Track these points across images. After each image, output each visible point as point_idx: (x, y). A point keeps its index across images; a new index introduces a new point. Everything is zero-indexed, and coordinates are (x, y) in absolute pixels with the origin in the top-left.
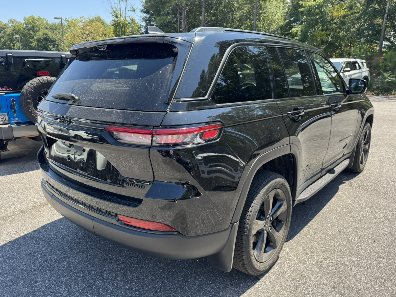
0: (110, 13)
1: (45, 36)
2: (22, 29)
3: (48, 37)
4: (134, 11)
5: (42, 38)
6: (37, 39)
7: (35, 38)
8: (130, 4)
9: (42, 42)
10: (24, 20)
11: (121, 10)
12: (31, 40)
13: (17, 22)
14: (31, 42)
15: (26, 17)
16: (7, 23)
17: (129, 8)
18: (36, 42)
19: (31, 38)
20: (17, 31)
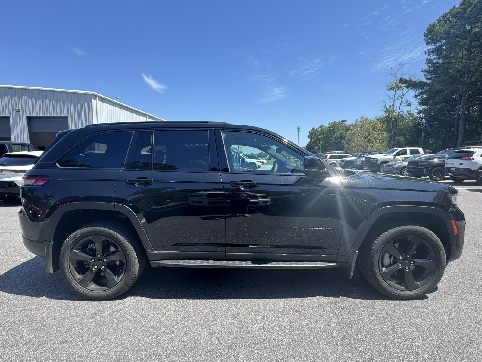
0: (383, 111)
1: (340, 135)
2: (326, 131)
3: (342, 136)
4: (410, 106)
5: (338, 137)
6: (335, 137)
7: (334, 137)
8: (405, 100)
9: (337, 140)
10: (329, 125)
11: (395, 107)
12: (330, 138)
13: (324, 127)
14: (331, 140)
15: (331, 123)
16: (318, 128)
17: (404, 104)
18: (334, 140)
19: (331, 137)
20: (322, 133)
